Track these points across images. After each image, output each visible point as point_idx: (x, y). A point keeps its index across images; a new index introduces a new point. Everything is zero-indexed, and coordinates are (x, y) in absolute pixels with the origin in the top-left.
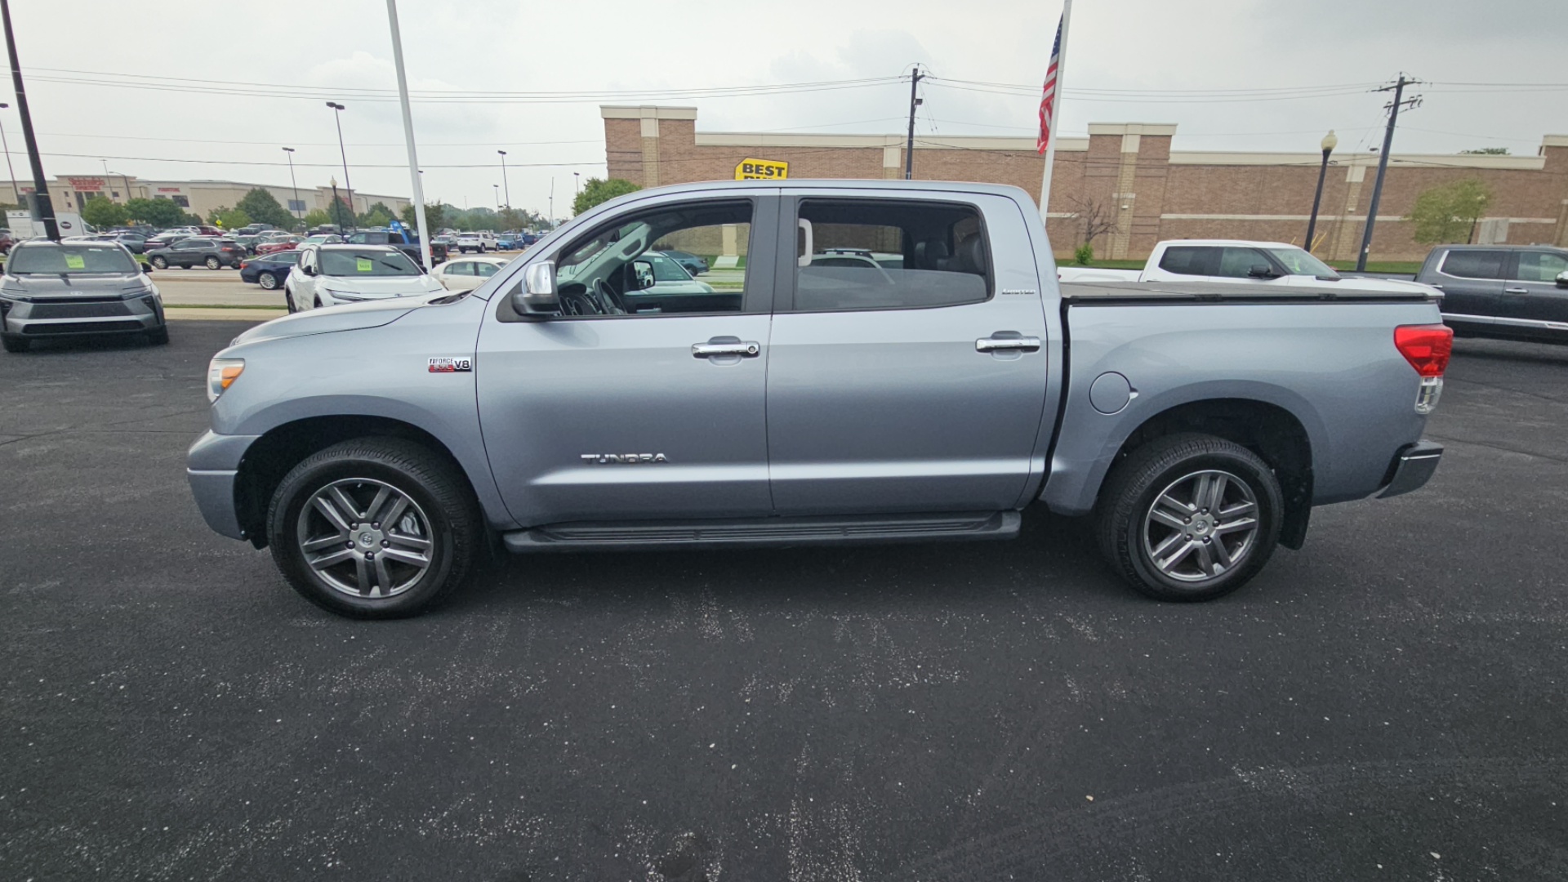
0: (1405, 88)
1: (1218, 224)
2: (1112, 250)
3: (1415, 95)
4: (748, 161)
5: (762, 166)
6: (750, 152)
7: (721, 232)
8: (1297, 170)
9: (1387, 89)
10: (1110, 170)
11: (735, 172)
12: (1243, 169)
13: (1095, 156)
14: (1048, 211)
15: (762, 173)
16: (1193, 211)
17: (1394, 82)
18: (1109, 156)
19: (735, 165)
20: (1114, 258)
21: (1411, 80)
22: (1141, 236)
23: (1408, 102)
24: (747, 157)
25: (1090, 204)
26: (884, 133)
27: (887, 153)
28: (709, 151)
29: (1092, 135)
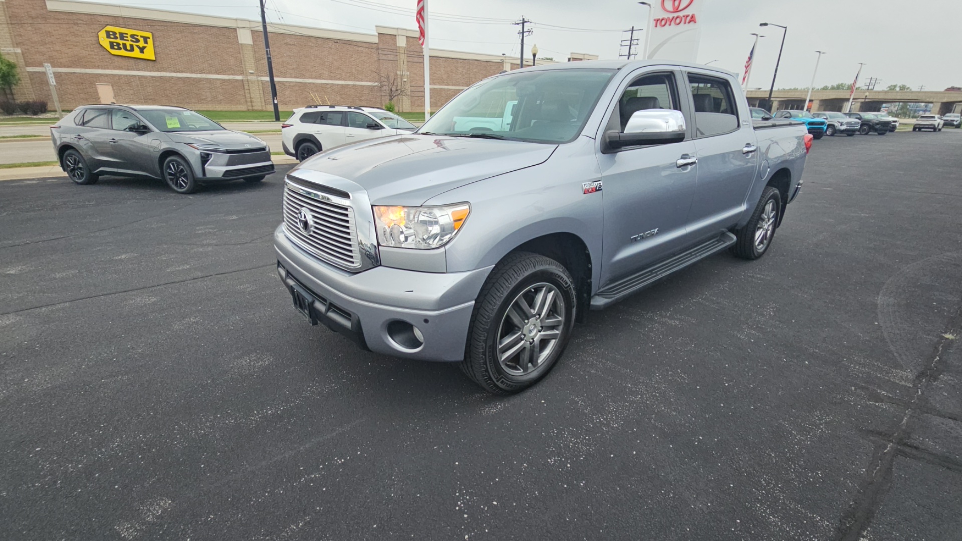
0: (525, 24)
1: (452, 92)
2: (402, 106)
3: (530, 28)
4: (109, 28)
5: (127, 34)
6: (109, 20)
7: (96, 89)
8: (483, 63)
9: (518, 24)
10: (393, 56)
11: (98, 37)
12: (460, 61)
13: (383, 47)
14: (430, 84)
15: (128, 40)
16: (440, 84)
17: (520, 20)
18: (390, 48)
19: (97, 31)
20: (404, 111)
21: (527, 21)
22: (416, 98)
23: (527, 32)
24: (108, 25)
25: (388, 77)
26: (235, 17)
27: (240, 33)
28: (65, 17)
29: (379, 33)
